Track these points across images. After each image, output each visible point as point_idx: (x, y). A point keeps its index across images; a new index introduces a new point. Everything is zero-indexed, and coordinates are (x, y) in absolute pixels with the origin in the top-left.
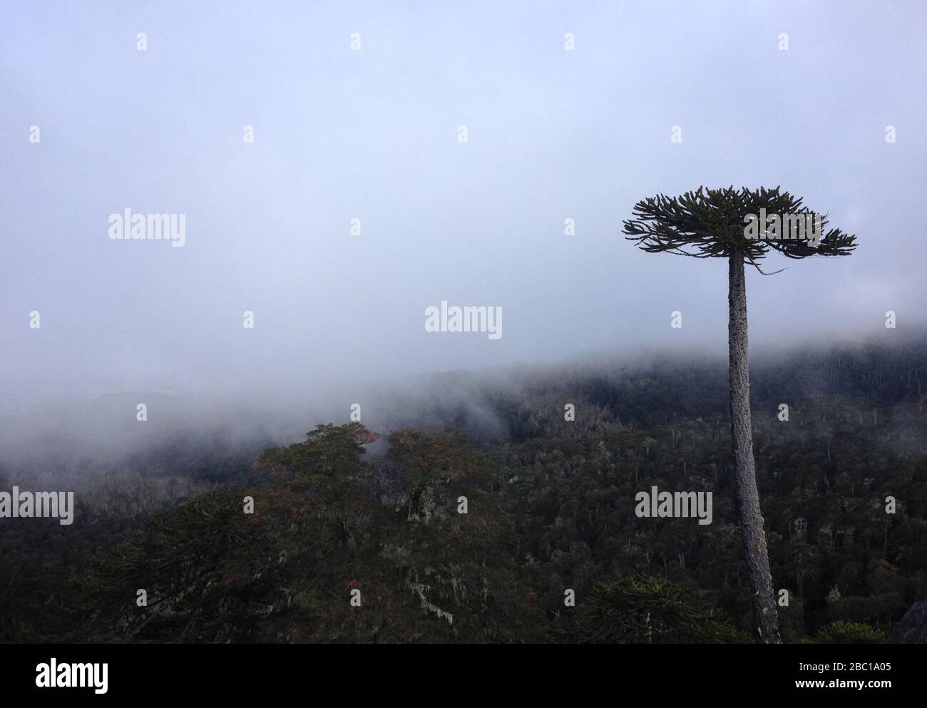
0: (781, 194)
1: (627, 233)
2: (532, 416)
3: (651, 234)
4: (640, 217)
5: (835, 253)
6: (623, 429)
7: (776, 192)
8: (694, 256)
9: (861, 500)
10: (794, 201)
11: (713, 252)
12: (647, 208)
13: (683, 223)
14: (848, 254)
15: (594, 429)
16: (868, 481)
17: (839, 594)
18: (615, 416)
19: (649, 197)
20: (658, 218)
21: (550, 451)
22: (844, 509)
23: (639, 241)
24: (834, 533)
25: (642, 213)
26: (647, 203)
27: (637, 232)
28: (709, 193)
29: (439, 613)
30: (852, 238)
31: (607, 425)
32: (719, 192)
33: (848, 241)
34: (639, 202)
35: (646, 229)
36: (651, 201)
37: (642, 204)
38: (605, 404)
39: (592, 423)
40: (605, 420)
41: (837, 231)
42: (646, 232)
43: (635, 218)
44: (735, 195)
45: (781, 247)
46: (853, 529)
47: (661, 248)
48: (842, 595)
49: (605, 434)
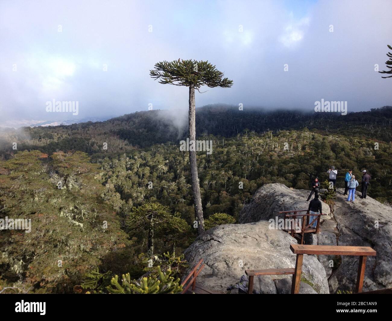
0: (208, 64)
1: (151, 75)
2: (95, 144)
3: (160, 76)
4: (157, 69)
5: (226, 86)
6: (133, 148)
7: (207, 62)
8: (176, 85)
9: (218, 171)
10: (212, 66)
11: (183, 84)
12: (160, 66)
13: (172, 73)
14: (230, 87)
15: (121, 149)
16: (221, 164)
17: (210, 204)
18: (130, 144)
19: (161, 62)
20: (164, 70)
21: (103, 158)
22: (212, 175)
23: (156, 78)
24: (209, 183)
25: (158, 67)
26: (160, 64)
27: (155, 75)
28: (183, 62)
29: (77, 223)
30: (232, 81)
31: (127, 147)
32: (187, 62)
33: (230, 82)
34: (157, 63)
35: (159, 74)
36: (161, 63)
37: (158, 64)
38: (126, 139)
39: (120, 146)
40: (126, 145)
41: (227, 79)
42: (158, 75)
43: (155, 69)
44: (192, 63)
45: (207, 83)
46: (215, 181)
47: (166, 82)
48: (211, 204)
49: (126, 151)
